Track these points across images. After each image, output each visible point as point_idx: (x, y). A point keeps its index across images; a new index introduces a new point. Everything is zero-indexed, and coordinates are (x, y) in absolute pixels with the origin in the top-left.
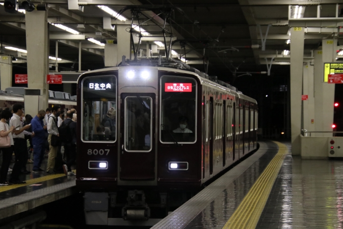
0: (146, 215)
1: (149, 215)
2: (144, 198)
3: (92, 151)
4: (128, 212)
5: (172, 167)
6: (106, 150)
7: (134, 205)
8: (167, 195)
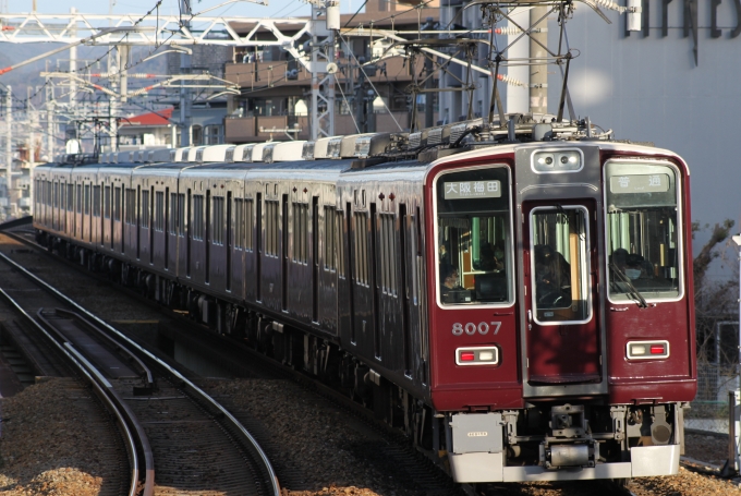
0: (592, 457)
2: (585, 422)
3: (463, 328)
5: (634, 353)
6: (493, 323)
7: (564, 437)
8: (626, 413)
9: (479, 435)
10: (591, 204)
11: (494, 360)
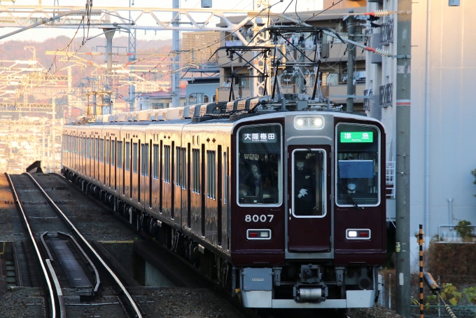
0: (323, 295)
1: (327, 294)
2: (320, 274)
3: (252, 218)
4: (302, 292)
5: (350, 235)
6: (268, 215)
7: (308, 283)
8: (344, 270)
9: (259, 280)
10: (328, 148)
11: (269, 237)
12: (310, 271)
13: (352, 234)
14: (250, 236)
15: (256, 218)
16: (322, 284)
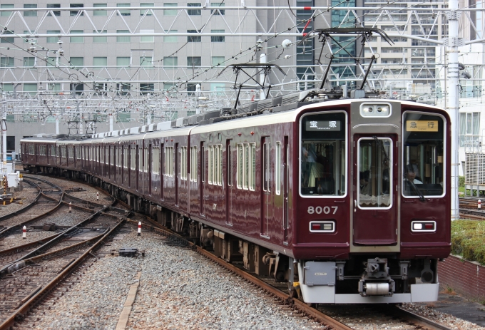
2: (387, 268)
3: (315, 209)
4: (369, 286)
6: (332, 207)
7: (375, 278)
8: (409, 264)
9: (322, 274)
10: (394, 137)
11: (332, 229)
12: (378, 265)
13: (417, 226)
14: (313, 228)
15: (319, 210)
16: (389, 278)
